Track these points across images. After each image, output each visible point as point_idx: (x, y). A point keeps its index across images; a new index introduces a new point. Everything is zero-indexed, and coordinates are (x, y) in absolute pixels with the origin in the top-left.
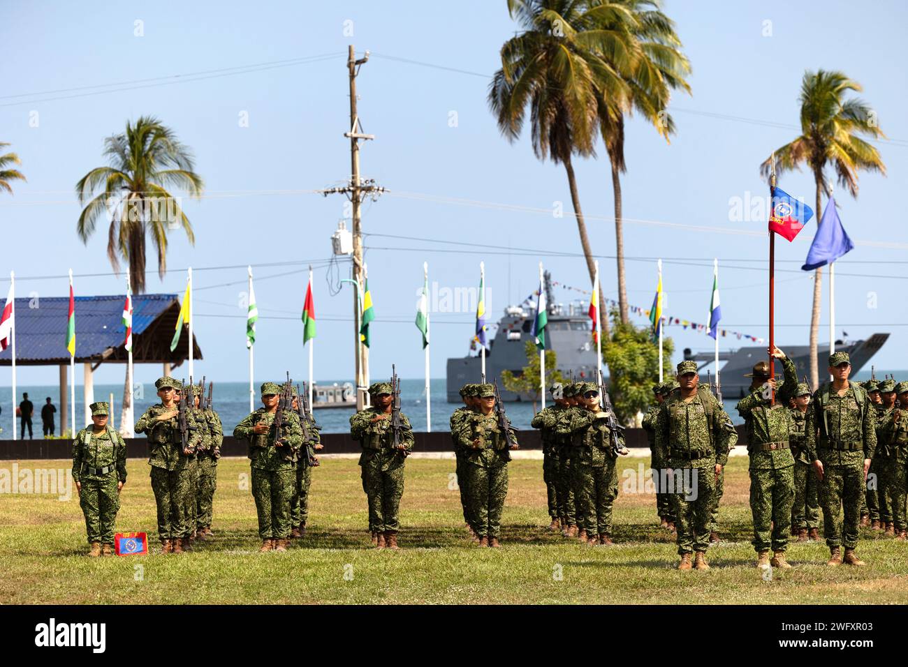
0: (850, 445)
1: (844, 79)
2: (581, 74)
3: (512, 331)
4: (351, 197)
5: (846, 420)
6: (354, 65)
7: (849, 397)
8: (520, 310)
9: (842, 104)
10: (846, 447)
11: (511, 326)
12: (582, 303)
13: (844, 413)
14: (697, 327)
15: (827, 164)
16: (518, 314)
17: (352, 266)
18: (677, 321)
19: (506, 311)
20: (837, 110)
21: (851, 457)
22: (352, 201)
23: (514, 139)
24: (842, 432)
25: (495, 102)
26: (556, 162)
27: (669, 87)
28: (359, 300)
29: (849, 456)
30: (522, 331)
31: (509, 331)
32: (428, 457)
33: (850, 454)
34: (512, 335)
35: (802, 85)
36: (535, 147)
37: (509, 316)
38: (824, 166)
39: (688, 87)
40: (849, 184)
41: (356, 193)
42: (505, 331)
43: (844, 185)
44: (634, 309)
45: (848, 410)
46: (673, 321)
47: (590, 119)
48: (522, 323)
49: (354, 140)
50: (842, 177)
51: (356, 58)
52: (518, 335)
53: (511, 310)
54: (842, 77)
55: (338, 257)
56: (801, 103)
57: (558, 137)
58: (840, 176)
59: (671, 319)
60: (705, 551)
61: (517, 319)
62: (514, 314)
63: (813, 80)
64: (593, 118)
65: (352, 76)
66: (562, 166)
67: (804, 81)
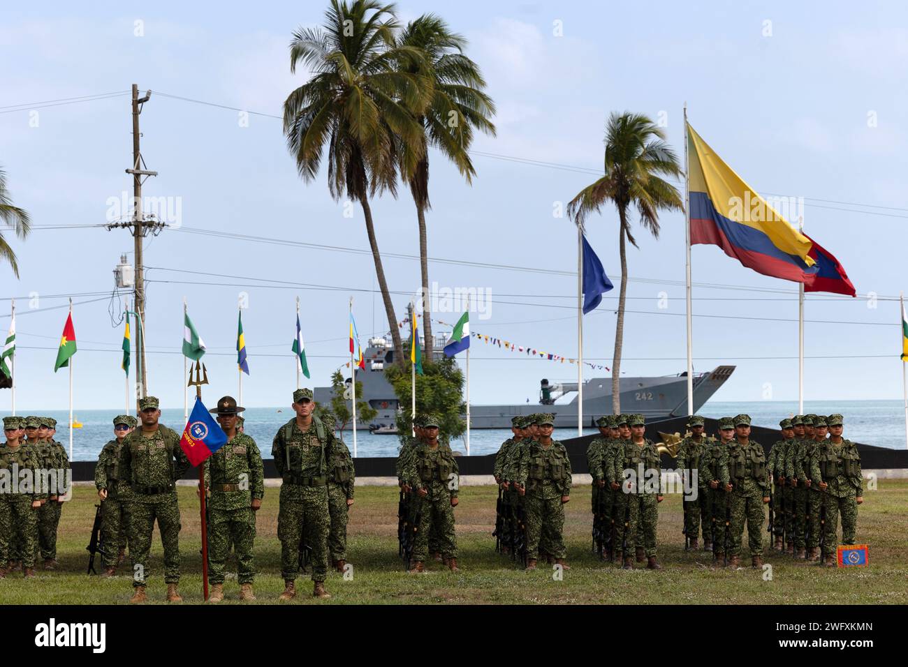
0: (310, 481)
1: (649, 122)
2: (368, 115)
3: (376, 362)
4: (133, 232)
5: (308, 456)
6: (137, 102)
7: (311, 434)
8: (383, 341)
9: (645, 146)
10: (306, 482)
11: (375, 357)
12: (445, 334)
13: (306, 450)
14: (553, 357)
15: (631, 204)
16: (381, 345)
17: (134, 299)
18: (534, 352)
19: (370, 342)
20: (641, 151)
21: (311, 491)
22: (133, 235)
23: (311, 179)
24: (303, 468)
25: (294, 142)
26: (353, 199)
27: (473, 127)
28: (140, 331)
29: (309, 491)
30: (385, 362)
31: (372, 362)
32: (183, 485)
33: (310, 489)
34: (375, 366)
35: (608, 127)
36: (331, 186)
37: (373, 346)
38: (628, 204)
39: (491, 126)
40: (651, 223)
41: (140, 227)
42: (369, 361)
43: (646, 224)
44: (493, 340)
45: (310, 446)
46: (531, 352)
47: (383, 158)
48: (384, 354)
49: (137, 176)
50: (644, 217)
51: (141, 96)
52: (380, 366)
53: (374, 341)
54: (647, 119)
55: (119, 289)
56: (606, 144)
57: (354, 176)
58: (642, 215)
59: (529, 350)
60: (178, 582)
61: (381, 350)
62: (378, 345)
63: (618, 122)
64: (385, 158)
65: (136, 113)
66: (358, 203)
67: (609, 123)
